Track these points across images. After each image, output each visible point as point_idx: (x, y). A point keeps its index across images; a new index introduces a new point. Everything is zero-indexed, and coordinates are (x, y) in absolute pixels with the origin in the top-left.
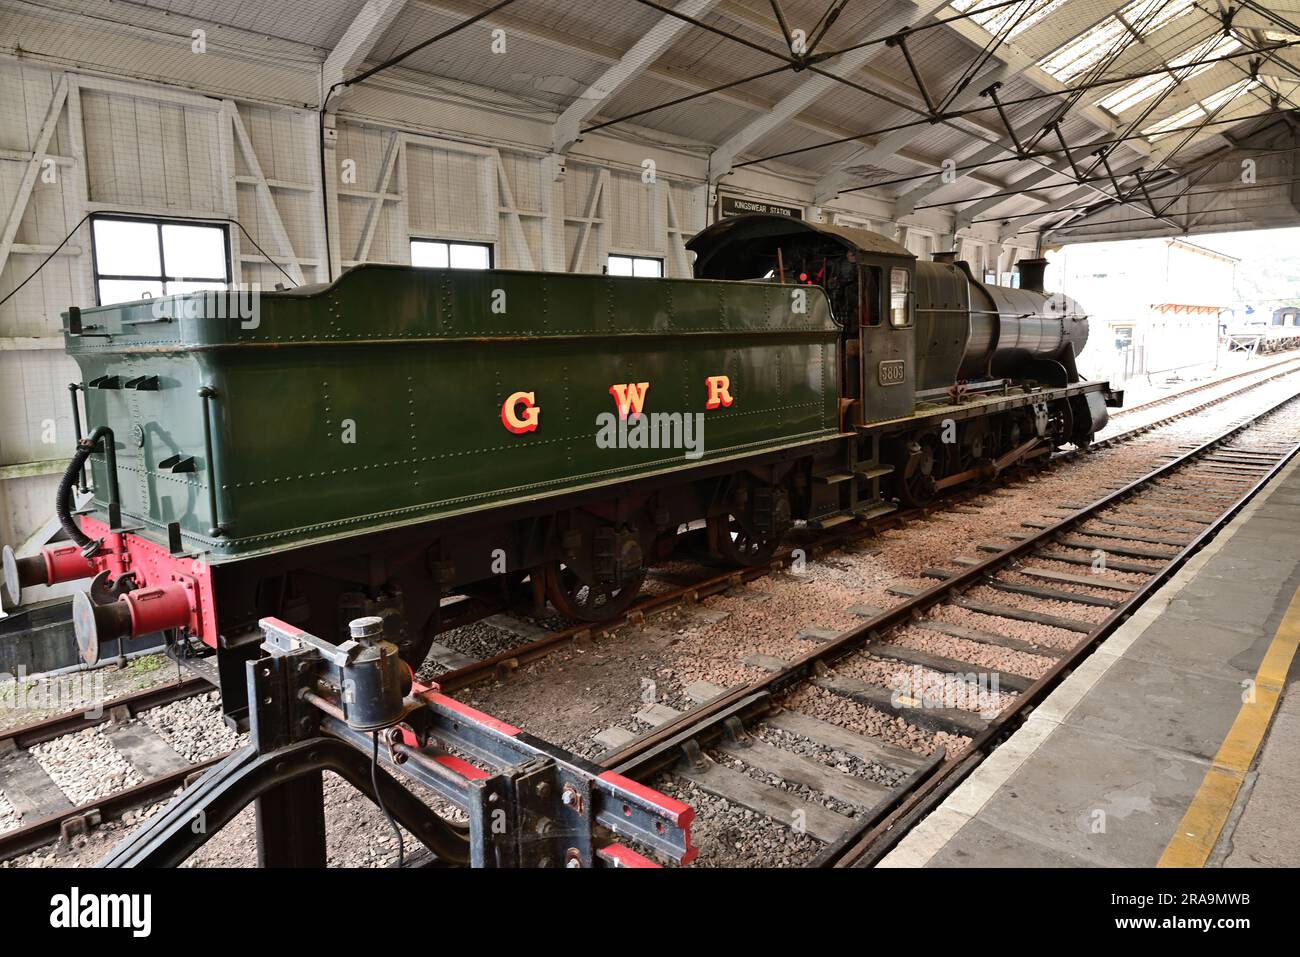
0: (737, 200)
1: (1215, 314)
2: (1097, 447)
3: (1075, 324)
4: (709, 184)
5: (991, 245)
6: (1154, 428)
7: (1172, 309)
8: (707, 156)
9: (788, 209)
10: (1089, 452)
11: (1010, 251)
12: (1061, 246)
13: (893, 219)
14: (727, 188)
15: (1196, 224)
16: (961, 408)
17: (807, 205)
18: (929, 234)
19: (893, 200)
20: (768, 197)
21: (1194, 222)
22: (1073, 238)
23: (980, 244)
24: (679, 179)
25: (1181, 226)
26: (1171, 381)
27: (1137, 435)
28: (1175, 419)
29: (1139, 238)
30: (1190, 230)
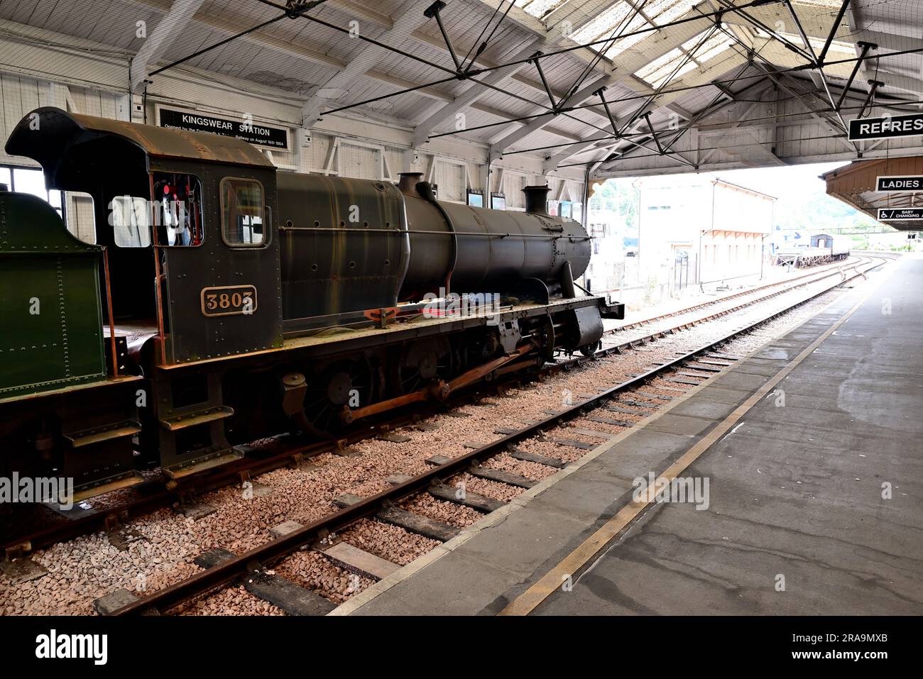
0: (185, 114)
1: (759, 238)
2: (604, 354)
3: (571, 245)
4: (130, 93)
5: (536, 176)
6: (672, 333)
7: (723, 234)
8: (126, 63)
9: (267, 129)
10: (593, 360)
11: (559, 183)
12: (605, 179)
13: (412, 146)
14: (165, 100)
15: (705, 163)
16: (385, 331)
17: (294, 126)
18: (461, 163)
19: (411, 130)
20: (231, 114)
21: (703, 161)
22: (613, 173)
23: (524, 175)
24: (82, 84)
25: (693, 165)
26: (719, 289)
27: (652, 340)
28: (696, 324)
29: (662, 174)
30: (700, 167)
